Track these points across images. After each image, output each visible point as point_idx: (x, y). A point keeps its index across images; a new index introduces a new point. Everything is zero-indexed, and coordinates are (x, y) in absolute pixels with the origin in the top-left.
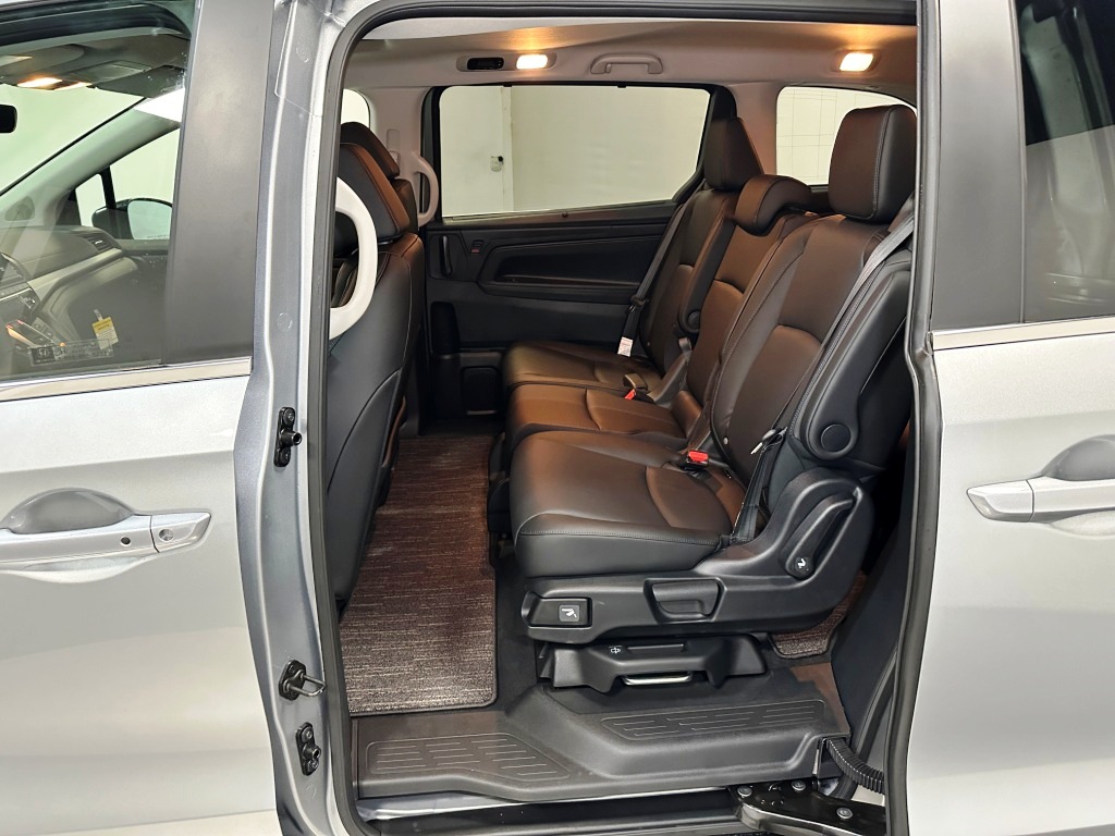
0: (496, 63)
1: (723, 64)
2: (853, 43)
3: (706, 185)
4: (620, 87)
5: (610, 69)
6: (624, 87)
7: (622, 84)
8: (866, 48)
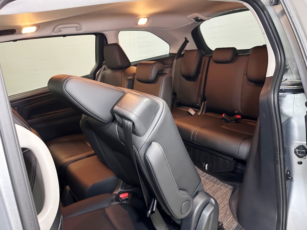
0: (12, 31)
1: (100, 26)
2: (140, 16)
3: (106, 68)
4: (63, 37)
5: (62, 30)
6: (65, 36)
7: (64, 36)
8: (145, 16)
